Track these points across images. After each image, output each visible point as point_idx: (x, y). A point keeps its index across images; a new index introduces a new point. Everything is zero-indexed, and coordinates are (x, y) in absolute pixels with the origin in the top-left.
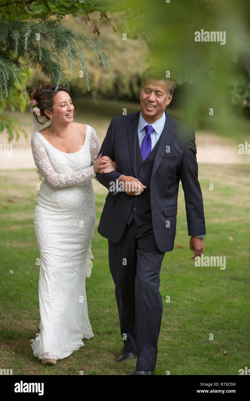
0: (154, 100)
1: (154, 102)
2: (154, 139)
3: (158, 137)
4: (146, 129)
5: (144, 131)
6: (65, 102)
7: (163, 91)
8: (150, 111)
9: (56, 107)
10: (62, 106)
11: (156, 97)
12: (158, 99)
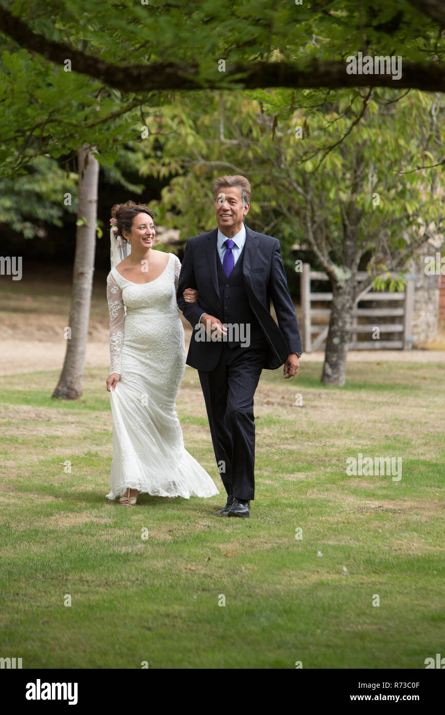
0: (229, 209)
1: (228, 210)
2: (237, 254)
3: (240, 251)
4: (226, 244)
5: (225, 248)
6: (144, 225)
7: (236, 199)
8: (226, 221)
9: (134, 229)
10: (140, 228)
11: (229, 205)
12: (232, 207)
